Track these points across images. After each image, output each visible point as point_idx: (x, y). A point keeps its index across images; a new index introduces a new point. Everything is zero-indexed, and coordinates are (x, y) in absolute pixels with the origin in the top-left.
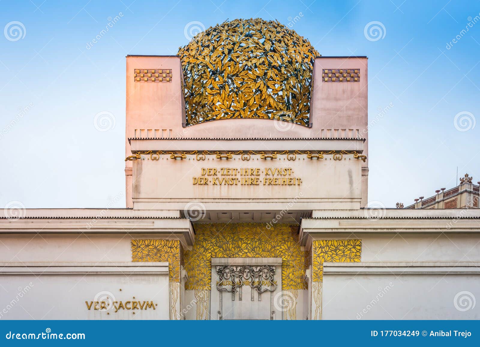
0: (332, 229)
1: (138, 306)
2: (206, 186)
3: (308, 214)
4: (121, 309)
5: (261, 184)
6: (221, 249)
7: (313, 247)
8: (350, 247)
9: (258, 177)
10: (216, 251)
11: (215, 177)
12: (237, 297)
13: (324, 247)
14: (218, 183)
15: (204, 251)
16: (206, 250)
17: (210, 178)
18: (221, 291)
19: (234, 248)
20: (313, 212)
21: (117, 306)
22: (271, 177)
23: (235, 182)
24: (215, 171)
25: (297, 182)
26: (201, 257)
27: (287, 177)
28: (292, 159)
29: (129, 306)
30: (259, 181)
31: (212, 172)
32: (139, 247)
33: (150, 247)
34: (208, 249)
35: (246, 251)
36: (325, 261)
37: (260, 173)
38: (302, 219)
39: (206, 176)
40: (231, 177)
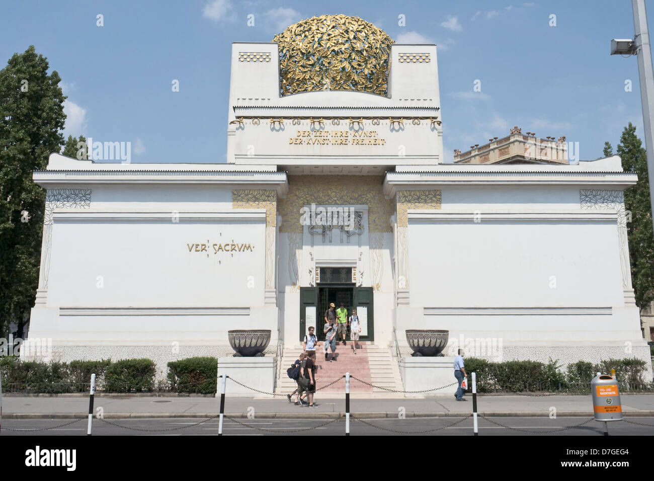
0: (414, 181)
1: (236, 248)
2: (301, 145)
3: (392, 169)
4: (220, 250)
5: (349, 145)
6: (313, 197)
7: (398, 196)
8: (431, 196)
9: (346, 138)
10: (308, 199)
11: (309, 138)
12: (327, 240)
13: (407, 197)
14: (312, 143)
15: (297, 199)
16: (299, 197)
17: (304, 139)
18: (312, 234)
19: (324, 196)
20: (396, 167)
21: (217, 247)
22: (358, 138)
23: (326, 142)
24: (309, 133)
25: (381, 143)
26: (294, 204)
27: (372, 138)
28: (376, 123)
29: (227, 248)
30: (348, 141)
31: (307, 134)
32: (240, 196)
33: (250, 196)
34: (301, 197)
35: (335, 199)
36: (409, 208)
37: (349, 134)
38: (386, 173)
39: (301, 137)
40: (323, 138)
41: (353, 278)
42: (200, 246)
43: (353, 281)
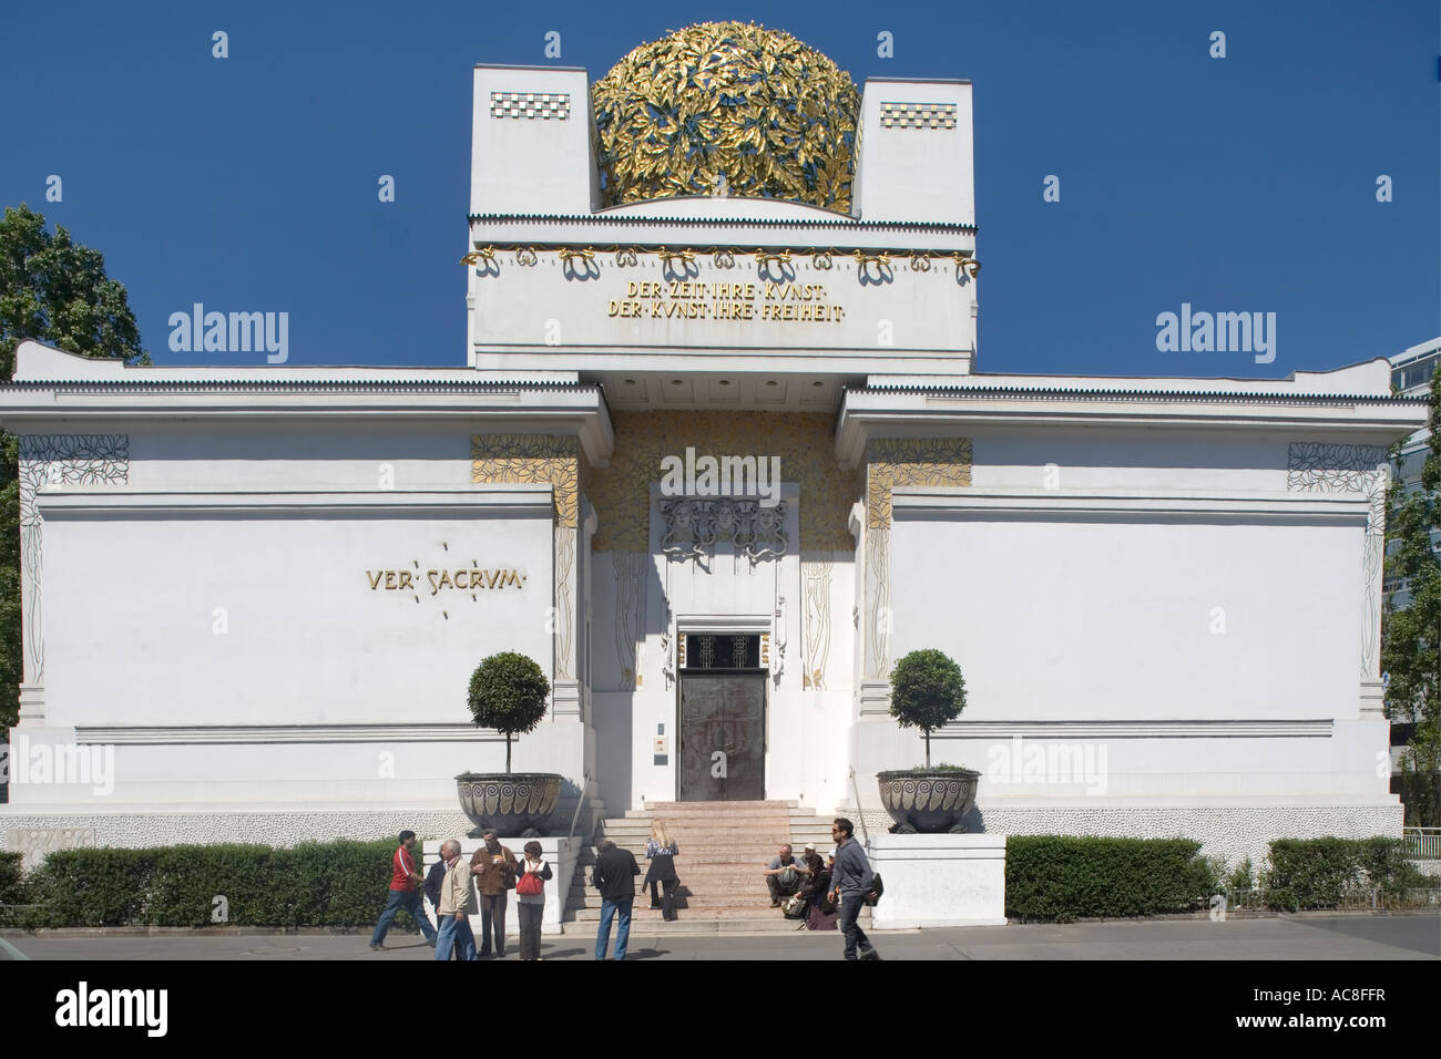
0: (912, 412)
1: (484, 581)
2: (636, 320)
3: (859, 383)
4: (446, 587)
5: (757, 318)
7: (870, 453)
8: (948, 453)
9: (749, 302)
11: (658, 301)
13: (893, 454)
14: (664, 315)
15: (634, 469)
16: (638, 465)
17: (646, 303)
18: (669, 553)
20: (869, 378)
21: (437, 579)
22: (778, 302)
23: (699, 312)
24: (657, 289)
25: (834, 316)
26: (627, 481)
27: (813, 302)
28: (822, 265)
29: (462, 580)
30: (752, 311)
31: (651, 290)
32: (490, 452)
33: (513, 450)
34: (643, 465)
36: (896, 483)
37: (755, 292)
38: (844, 392)
39: (637, 300)
40: (691, 301)
41: (761, 658)
42: (398, 575)
43: (762, 665)
